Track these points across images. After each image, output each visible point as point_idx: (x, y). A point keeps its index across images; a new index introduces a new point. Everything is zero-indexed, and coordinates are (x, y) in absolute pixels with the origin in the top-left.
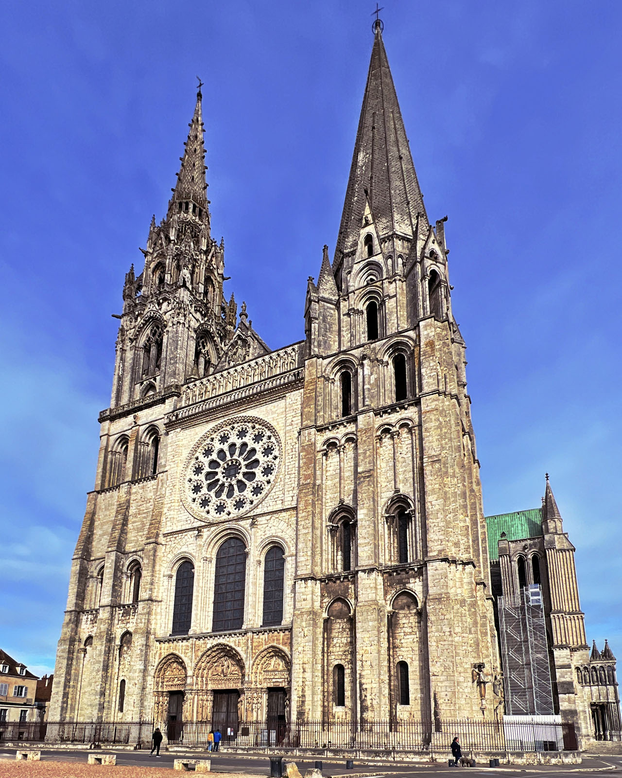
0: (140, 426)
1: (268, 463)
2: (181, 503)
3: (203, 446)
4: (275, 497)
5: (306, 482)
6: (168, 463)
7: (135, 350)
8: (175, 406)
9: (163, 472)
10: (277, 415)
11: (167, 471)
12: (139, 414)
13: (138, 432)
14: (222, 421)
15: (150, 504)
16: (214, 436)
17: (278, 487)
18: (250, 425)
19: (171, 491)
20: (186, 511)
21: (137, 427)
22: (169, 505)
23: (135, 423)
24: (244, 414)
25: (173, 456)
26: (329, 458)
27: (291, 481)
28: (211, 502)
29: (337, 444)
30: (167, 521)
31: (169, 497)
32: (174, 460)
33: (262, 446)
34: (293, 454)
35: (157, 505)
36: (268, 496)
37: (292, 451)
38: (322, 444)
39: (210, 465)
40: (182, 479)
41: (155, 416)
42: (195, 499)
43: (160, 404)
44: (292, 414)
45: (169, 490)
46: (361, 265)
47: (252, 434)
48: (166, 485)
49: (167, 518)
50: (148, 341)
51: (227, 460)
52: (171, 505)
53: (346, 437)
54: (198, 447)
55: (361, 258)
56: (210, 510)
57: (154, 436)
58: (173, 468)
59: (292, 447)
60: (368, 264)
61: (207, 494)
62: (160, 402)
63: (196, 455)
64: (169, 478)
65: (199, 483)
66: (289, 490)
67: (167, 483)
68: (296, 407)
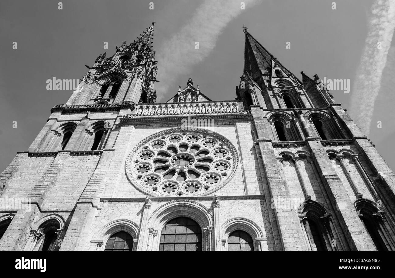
0: (90, 119)
1: (222, 162)
2: (125, 176)
3: (153, 140)
5: (274, 176)
6: (116, 145)
9: (110, 150)
10: (228, 132)
11: (114, 150)
12: (92, 113)
16: (166, 136)
17: (237, 179)
20: (130, 184)
21: (88, 120)
23: (87, 117)
25: (123, 141)
26: (285, 165)
27: (251, 175)
28: (159, 182)
29: (291, 157)
30: (106, 188)
31: (114, 169)
32: (124, 143)
33: (214, 149)
34: (250, 157)
35: (99, 173)
36: (227, 184)
37: (249, 155)
38: (278, 154)
39: (158, 155)
40: (129, 159)
41: (106, 117)
42: (141, 176)
43: (113, 111)
44: (243, 133)
45: (113, 164)
46: (277, 79)
47: (203, 140)
48: (112, 159)
49: (108, 185)
50: (106, 83)
51: (179, 153)
52: (115, 176)
53: (299, 154)
54: (149, 140)
55: (275, 76)
56: (158, 188)
57: (99, 130)
58: (122, 148)
59: (247, 153)
60: (281, 80)
61: (155, 175)
62: (114, 110)
63: (146, 145)
64: (116, 155)
65: (146, 165)
66: (251, 182)
67: (112, 158)
68: (247, 130)
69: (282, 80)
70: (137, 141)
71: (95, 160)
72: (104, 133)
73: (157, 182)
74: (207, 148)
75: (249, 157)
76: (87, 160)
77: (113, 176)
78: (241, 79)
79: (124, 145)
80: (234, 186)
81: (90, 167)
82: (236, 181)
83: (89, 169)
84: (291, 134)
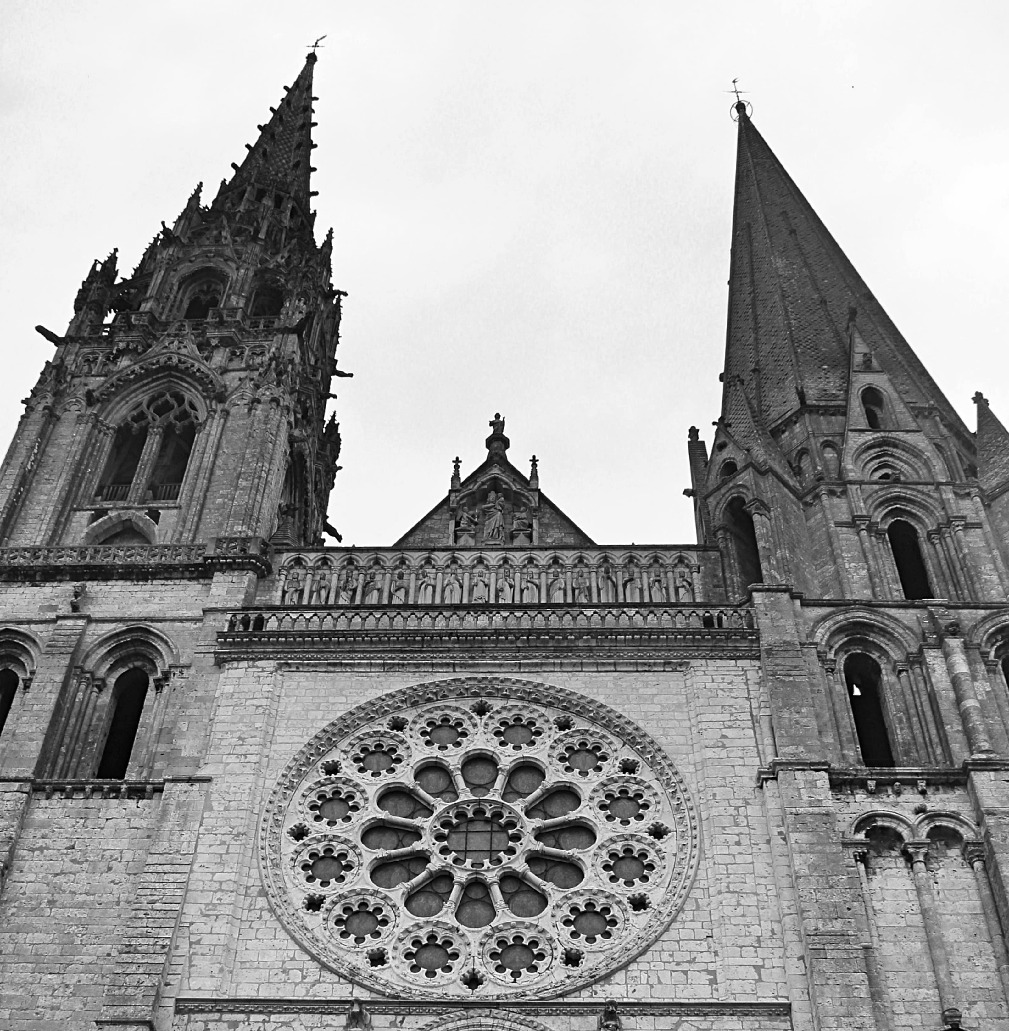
0: (90, 620)
1: (633, 843)
2: (262, 902)
3: (358, 734)
4: (678, 958)
5: (829, 928)
6: (212, 755)
7: (94, 427)
8: (249, 596)
9: (190, 780)
10: (658, 708)
11: (208, 780)
12: (92, 587)
13: (82, 634)
14: (449, 677)
15: (112, 876)
16: (408, 715)
17: (688, 925)
18: (552, 715)
19: (223, 850)
20: (282, 934)
21: (81, 622)
22: (208, 898)
23: (75, 608)
24: (536, 679)
25: (240, 738)
26: (875, 873)
27: (743, 916)
28: (391, 925)
29: (899, 837)
30: (194, 954)
31: (214, 868)
32: (242, 750)
33: (603, 785)
34: (741, 833)
35: (157, 885)
36: (651, 949)
37: (737, 824)
38: (851, 825)
39: (382, 800)
40: (271, 821)
41: (156, 607)
42: (321, 900)
43: (183, 578)
44: (719, 717)
45: (210, 846)
46: (869, 437)
47: (559, 740)
48: (201, 825)
49: (198, 942)
50: (134, 419)
51: (462, 798)
52: (220, 899)
53: (932, 825)
54: (342, 734)
55: (863, 423)
56: (390, 954)
57: (131, 666)
58: (237, 775)
59: (732, 811)
60: (884, 442)
61: (375, 893)
62: (187, 574)
63: (332, 757)
64: (215, 805)
65: (338, 848)
66: (740, 943)
67: (203, 818)
68: (732, 702)
69: (888, 445)
70: (297, 739)
71: (135, 822)
72: (152, 684)
73: (384, 928)
74: (573, 777)
75: (737, 830)
76: (102, 822)
77: (215, 901)
78: (717, 433)
79: (245, 756)
80: (678, 957)
81: (117, 855)
82: (684, 934)
83: (114, 864)
84: (909, 719)
